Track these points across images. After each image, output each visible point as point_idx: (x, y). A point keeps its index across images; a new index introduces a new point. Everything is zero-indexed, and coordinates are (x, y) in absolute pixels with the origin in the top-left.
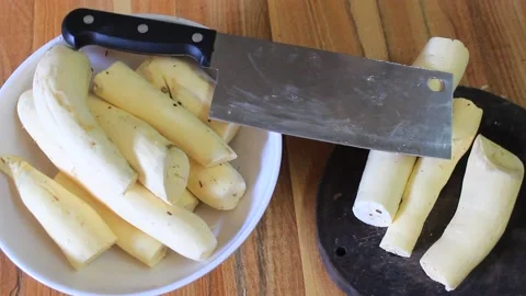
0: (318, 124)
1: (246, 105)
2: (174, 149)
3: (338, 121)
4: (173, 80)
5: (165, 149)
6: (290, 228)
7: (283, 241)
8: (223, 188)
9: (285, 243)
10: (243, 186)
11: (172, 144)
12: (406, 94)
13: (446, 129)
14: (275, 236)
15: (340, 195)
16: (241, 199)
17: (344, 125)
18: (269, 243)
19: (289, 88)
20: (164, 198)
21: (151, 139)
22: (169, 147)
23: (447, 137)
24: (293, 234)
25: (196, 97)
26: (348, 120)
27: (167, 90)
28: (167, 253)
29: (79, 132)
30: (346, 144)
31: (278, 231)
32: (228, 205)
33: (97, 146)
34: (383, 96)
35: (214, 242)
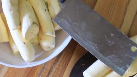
0: (85, 41)
1: (67, 22)
2: (35, 24)
3: (92, 43)
5: (32, 23)
6: (65, 65)
7: (61, 68)
8: (46, 44)
10: (53, 46)
12: (121, 47)
13: (127, 66)
14: (59, 65)
15: (84, 65)
16: (51, 50)
17: (94, 45)
18: (56, 66)
19: (84, 24)
20: (24, 38)
21: (30, 17)
22: (34, 23)
23: (126, 69)
24: (65, 67)
25: (54, 11)
26: (96, 45)
27: (47, 4)
30: (90, 52)
31: (61, 64)
33: (12, 11)
34: (113, 43)
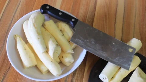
0: (96, 51)
1: (80, 40)
2: (58, 46)
3: (102, 52)
4: (64, 29)
5: (56, 45)
6: (82, 75)
7: (79, 78)
8: (68, 59)
9: (79, 79)
10: (73, 61)
11: (58, 44)
12: (122, 50)
13: (130, 62)
14: (77, 76)
15: (97, 71)
16: (72, 64)
17: (103, 53)
18: (75, 78)
19: (92, 40)
20: (52, 58)
21: (53, 41)
22: (57, 45)
23: (129, 65)
24: (82, 77)
25: (68, 35)
26: (105, 52)
28: (49, 72)
29: (36, 34)
30: (102, 58)
31: (79, 75)
32: (68, 64)
33: (39, 39)
34: (116, 49)
35: (61, 73)
